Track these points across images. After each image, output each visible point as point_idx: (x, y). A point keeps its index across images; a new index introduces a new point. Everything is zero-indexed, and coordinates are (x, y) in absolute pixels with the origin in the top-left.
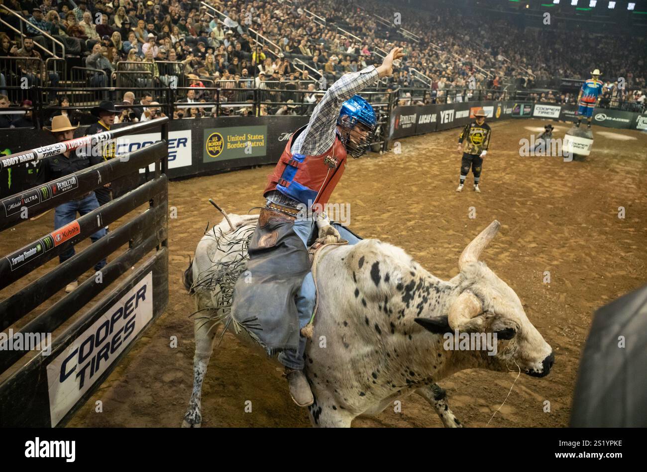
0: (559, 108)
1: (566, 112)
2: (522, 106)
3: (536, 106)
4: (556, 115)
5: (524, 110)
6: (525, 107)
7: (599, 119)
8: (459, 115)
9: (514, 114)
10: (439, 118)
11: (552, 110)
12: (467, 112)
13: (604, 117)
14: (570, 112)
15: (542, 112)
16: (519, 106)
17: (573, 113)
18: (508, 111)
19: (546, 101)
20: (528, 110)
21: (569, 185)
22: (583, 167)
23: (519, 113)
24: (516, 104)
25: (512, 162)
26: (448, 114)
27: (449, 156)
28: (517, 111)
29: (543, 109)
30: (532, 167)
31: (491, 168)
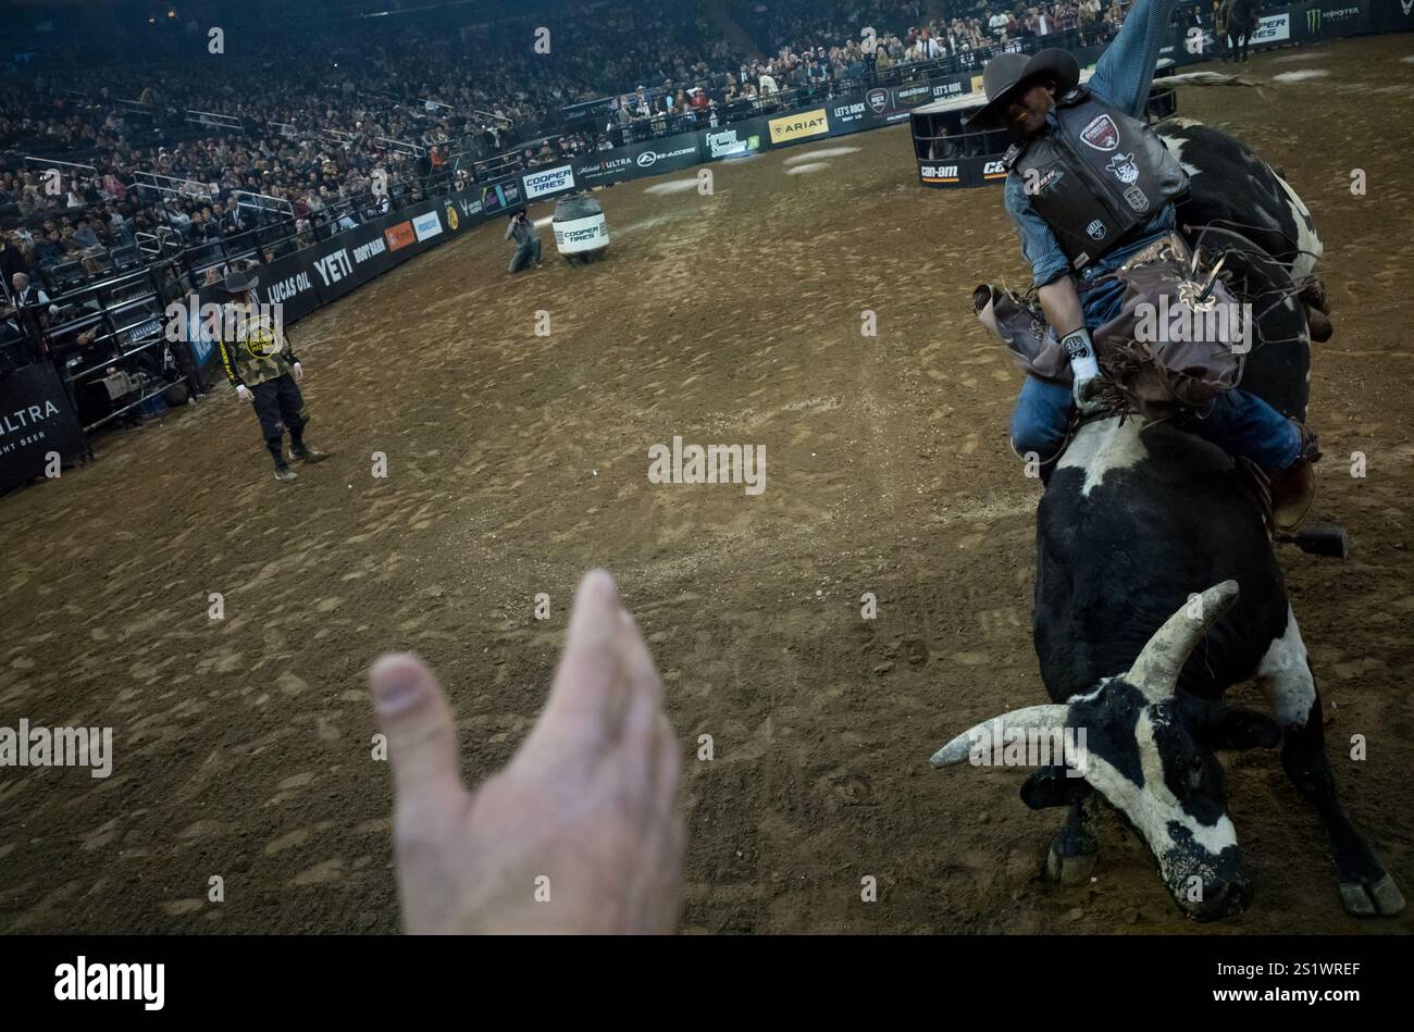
0: (569, 167)
1: (584, 170)
2: (498, 189)
3: (525, 179)
4: (569, 182)
5: (505, 195)
6: (504, 190)
7: (645, 163)
8: (361, 254)
9: (490, 209)
10: (315, 277)
11: (557, 175)
12: (380, 241)
13: (652, 157)
14: (591, 169)
15: (542, 188)
16: (492, 191)
17: (598, 168)
18: (476, 207)
19: (538, 163)
20: (513, 192)
21: (573, 316)
22: (605, 271)
23: (498, 204)
24: (485, 190)
25: (470, 314)
26: (336, 262)
27: (345, 349)
28: (493, 201)
29: (540, 180)
30: (508, 308)
31: (427, 342)
